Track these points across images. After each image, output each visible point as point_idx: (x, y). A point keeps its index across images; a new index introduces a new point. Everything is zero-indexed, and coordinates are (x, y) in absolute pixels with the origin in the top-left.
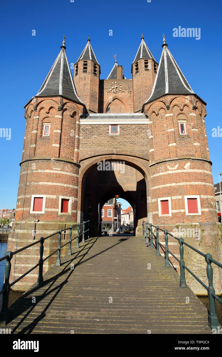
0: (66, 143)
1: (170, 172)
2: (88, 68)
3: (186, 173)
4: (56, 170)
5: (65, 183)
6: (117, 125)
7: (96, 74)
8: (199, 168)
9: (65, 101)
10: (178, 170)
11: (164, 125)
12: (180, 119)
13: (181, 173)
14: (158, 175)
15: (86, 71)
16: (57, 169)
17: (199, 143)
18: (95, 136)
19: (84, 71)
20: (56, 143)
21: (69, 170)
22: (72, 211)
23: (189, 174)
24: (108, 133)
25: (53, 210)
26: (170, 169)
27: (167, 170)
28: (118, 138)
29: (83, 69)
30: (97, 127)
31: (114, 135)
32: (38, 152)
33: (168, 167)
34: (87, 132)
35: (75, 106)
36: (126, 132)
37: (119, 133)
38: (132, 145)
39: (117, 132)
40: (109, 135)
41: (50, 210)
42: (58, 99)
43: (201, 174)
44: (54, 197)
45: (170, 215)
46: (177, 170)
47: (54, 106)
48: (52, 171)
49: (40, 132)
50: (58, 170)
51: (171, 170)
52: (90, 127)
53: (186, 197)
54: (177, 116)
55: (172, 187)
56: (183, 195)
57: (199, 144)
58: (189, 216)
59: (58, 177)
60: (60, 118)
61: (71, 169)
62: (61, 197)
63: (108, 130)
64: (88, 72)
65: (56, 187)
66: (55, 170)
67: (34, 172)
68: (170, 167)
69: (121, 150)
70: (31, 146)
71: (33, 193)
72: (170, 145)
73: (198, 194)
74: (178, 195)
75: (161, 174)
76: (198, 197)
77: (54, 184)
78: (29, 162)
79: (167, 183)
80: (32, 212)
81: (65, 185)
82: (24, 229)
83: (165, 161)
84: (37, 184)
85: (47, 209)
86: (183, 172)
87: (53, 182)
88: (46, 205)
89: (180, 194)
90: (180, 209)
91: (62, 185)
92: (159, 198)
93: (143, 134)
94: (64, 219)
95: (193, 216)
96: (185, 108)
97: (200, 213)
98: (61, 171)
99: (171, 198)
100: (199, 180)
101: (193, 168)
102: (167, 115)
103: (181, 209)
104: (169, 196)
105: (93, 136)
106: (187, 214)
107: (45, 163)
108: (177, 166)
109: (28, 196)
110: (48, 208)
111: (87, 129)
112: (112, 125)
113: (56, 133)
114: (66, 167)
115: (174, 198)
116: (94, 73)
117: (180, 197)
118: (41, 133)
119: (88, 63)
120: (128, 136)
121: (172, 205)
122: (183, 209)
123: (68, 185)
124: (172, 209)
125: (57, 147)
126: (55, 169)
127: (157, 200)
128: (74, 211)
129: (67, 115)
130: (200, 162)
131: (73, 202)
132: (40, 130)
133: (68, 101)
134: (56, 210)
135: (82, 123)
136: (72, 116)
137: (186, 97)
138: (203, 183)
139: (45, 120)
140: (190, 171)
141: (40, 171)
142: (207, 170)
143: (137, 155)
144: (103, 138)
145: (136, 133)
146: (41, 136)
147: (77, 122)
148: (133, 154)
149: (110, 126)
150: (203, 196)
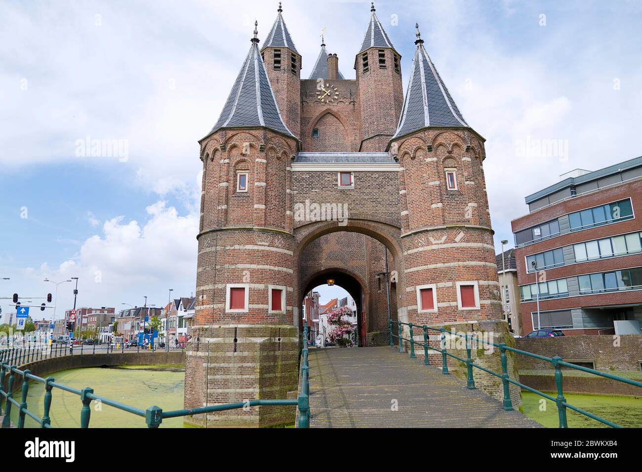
0: (274, 202)
1: (434, 247)
2: (282, 62)
3: (457, 249)
4: (263, 245)
5: (275, 265)
6: (349, 173)
7: (295, 72)
8: (476, 241)
9: (270, 135)
10: (446, 244)
11: (424, 175)
12: (447, 166)
13: (451, 248)
14: (415, 250)
15: (279, 67)
16: (263, 243)
17: (475, 202)
18: (316, 190)
19: (275, 67)
20: (259, 203)
21: (280, 245)
22: (287, 308)
23: (462, 250)
24: (336, 185)
25: (261, 306)
26: (434, 242)
27: (429, 243)
28: (352, 193)
29: (273, 63)
30: (319, 176)
31: (346, 188)
32: (232, 216)
33: (431, 239)
34: (304, 183)
35: (285, 143)
36: (363, 184)
37: (353, 185)
38: (374, 204)
39: (351, 183)
40: (339, 188)
41: (256, 306)
42: (259, 133)
43: (479, 249)
44: (261, 286)
45: (436, 310)
46: (444, 243)
47: (253, 143)
48: (256, 248)
49: (232, 185)
50: (265, 246)
51: (436, 244)
52: (308, 176)
53: (459, 284)
54: (443, 162)
55: (437, 269)
56: (454, 281)
57: (476, 204)
58: (463, 311)
59: (266, 257)
60: (263, 163)
61: (283, 242)
62: (271, 287)
63: (337, 180)
64: (281, 68)
65: (262, 271)
66: (260, 245)
67: (227, 248)
68: (435, 240)
69: (357, 212)
70: (220, 208)
71: (228, 282)
72: (434, 206)
73: (476, 280)
74: (447, 281)
75: (421, 249)
76: (475, 283)
77: (261, 267)
78: (219, 233)
79: (431, 263)
81: (276, 268)
82: (218, 337)
83: (427, 231)
84: (233, 267)
85: (252, 306)
86: (453, 247)
87: (258, 264)
88: (249, 299)
89: (450, 280)
90: (450, 301)
91: (272, 268)
92: (418, 285)
93: (390, 188)
94: (276, 320)
95: (469, 310)
96: (456, 150)
98: (268, 246)
99: (437, 285)
100: (476, 259)
101: (468, 241)
102: (429, 160)
103: (452, 301)
104: (433, 283)
105: (314, 190)
106: (460, 308)
107: (245, 234)
108: (444, 238)
109: (220, 286)
110: (253, 304)
111: (303, 179)
112: (342, 173)
113: (259, 187)
114: (276, 240)
115: (441, 285)
116: (293, 70)
117: (450, 284)
118: (235, 186)
119: (282, 52)
120: (367, 191)
121: (438, 295)
122: (454, 301)
123: (280, 268)
124: (438, 302)
125: (262, 210)
126: (260, 243)
127: (415, 289)
128: (290, 308)
129: (272, 157)
130: (477, 232)
131: (288, 293)
132: (232, 182)
133: (274, 135)
134: (265, 306)
135: (294, 169)
136: (280, 158)
137: (456, 132)
138: (483, 263)
139: (240, 166)
140: (464, 245)
141: (237, 247)
142: (487, 244)
143: (383, 220)
144: (329, 193)
145: (380, 186)
146: (235, 191)
147: (288, 168)
148: (376, 219)
149: (339, 175)
150: (482, 282)
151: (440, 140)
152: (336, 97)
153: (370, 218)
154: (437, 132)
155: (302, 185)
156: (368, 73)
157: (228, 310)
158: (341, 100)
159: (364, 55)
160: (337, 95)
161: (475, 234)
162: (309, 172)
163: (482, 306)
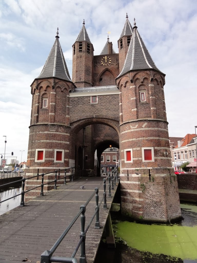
0: (59, 112)
1: (132, 130)
2: (83, 48)
3: (143, 131)
4: (52, 131)
5: (58, 140)
6: (96, 96)
7: (89, 52)
8: (154, 127)
9: (57, 81)
11: (129, 95)
12: (141, 90)
13: (140, 131)
14: (124, 132)
16: (53, 130)
17: (155, 107)
18: (80, 105)
19: (80, 51)
20: (51, 112)
21: (61, 131)
22: (64, 160)
23: (146, 131)
24: (90, 102)
25: (50, 159)
26: (132, 128)
27: (130, 129)
28: (97, 106)
29: (79, 49)
30: (82, 99)
31: (94, 104)
32: (40, 118)
33: (131, 127)
36: (102, 101)
37: (97, 102)
38: (107, 111)
39: (96, 101)
40: (91, 104)
41: (48, 159)
42: (52, 81)
43: (155, 131)
44: (51, 150)
45: (132, 161)
46: (137, 128)
48: (49, 132)
49: (40, 105)
50: (54, 131)
51: (133, 129)
52: (77, 99)
53: (143, 149)
54: (138, 88)
55: (133, 141)
56: (141, 147)
57: (155, 108)
59: (54, 136)
60: (54, 94)
61: (63, 130)
62: (56, 150)
63: (90, 100)
64: (82, 51)
65: (52, 143)
66: (51, 131)
67: (37, 133)
68: (132, 127)
69: (98, 115)
70: (35, 115)
71: (37, 148)
72: (133, 110)
73: (153, 147)
74: (138, 147)
75: (126, 131)
77: (51, 141)
78: (35, 127)
79: (130, 138)
81: (59, 142)
82: (31, 173)
83: (129, 122)
84: (39, 141)
85: (46, 159)
86: (141, 130)
87: (50, 140)
88: (45, 156)
89: (139, 146)
90: (138, 157)
91: (57, 141)
92: (125, 149)
93: (115, 102)
94: (58, 165)
95: (148, 162)
96: (146, 81)
97: (153, 160)
98: (55, 132)
100: (153, 136)
101: (149, 127)
102: (131, 87)
103: (139, 157)
104: (131, 148)
105: (79, 105)
106: (144, 161)
107: (44, 127)
108: (137, 125)
109: (33, 150)
110: (47, 158)
111: (75, 100)
112: (92, 96)
114: (60, 129)
115: (134, 149)
116: (88, 52)
117: (139, 149)
118: (42, 105)
119: (83, 44)
120: (104, 104)
121: (133, 154)
123: (61, 142)
124: (133, 158)
126: (51, 130)
127: (124, 151)
128: (67, 160)
129: (59, 91)
130: (155, 122)
131: (65, 153)
132: (40, 103)
133: (59, 81)
134: (52, 159)
135: (71, 96)
136: (63, 91)
137: (146, 72)
138: (158, 138)
139: (44, 96)
140: (147, 129)
141: (41, 132)
144: (86, 106)
145: (110, 102)
146: (41, 108)
147: (68, 96)
148: (107, 117)
149: (91, 98)
150: (156, 148)
151: (138, 76)
152: (110, 62)
153: (104, 117)
154: (135, 73)
155: (74, 103)
156: (123, 49)
157: (36, 161)
158: (112, 64)
159: (121, 40)
160: (110, 61)
161: (154, 123)
162: (77, 97)
163: (156, 160)
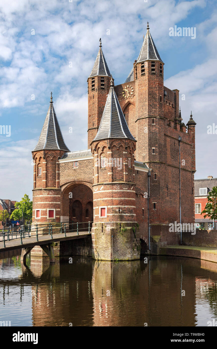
0: (50, 178)
1: (95, 192)
5: (50, 201)
6: (77, 161)
8: (109, 189)
9: (46, 152)
10: (98, 191)
12: (102, 157)
16: (45, 194)
17: (111, 172)
18: (67, 170)
20: (44, 179)
21: (52, 194)
22: (56, 217)
23: (102, 193)
24: (73, 167)
25: (44, 216)
28: (78, 170)
30: (67, 164)
31: (76, 168)
32: (37, 185)
33: (95, 189)
34: (63, 168)
36: (81, 166)
38: (84, 174)
39: (77, 166)
40: (74, 169)
41: (43, 216)
42: (42, 152)
43: (109, 193)
44: (45, 209)
46: (97, 191)
47: (41, 156)
48: (43, 196)
52: (64, 165)
53: (100, 207)
54: (100, 155)
55: (95, 201)
58: (100, 218)
59: (46, 199)
60: (45, 163)
61: (54, 193)
62: (48, 210)
63: (73, 165)
65: (45, 204)
66: (44, 195)
67: (35, 196)
69: (79, 178)
70: (34, 182)
71: (36, 208)
73: (106, 205)
76: (106, 207)
77: (44, 203)
78: (34, 191)
80: (36, 218)
81: (51, 203)
83: (96, 185)
84: (37, 203)
85: (42, 216)
86: (100, 193)
87: (44, 202)
88: (41, 214)
89: (98, 206)
91: (49, 203)
93: (90, 166)
94: (51, 221)
95: (103, 218)
96: (105, 149)
97: (106, 217)
98: (47, 195)
100: (107, 197)
101: (105, 190)
102: (95, 155)
104: (94, 207)
105: (66, 170)
107: (40, 191)
112: (75, 162)
113: (43, 173)
114: (51, 192)
118: (38, 173)
120: (82, 169)
121: (95, 212)
122: (98, 214)
123: (52, 203)
125: (44, 182)
128: (58, 217)
129: (49, 160)
130: (109, 185)
131: (56, 211)
132: (37, 172)
133: (48, 151)
134: (46, 216)
135: (61, 162)
136: (52, 160)
137: (104, 141)
138: (111, 198)
139: (39, 165)
140: (103, 191)
141: (37, 196)
142: (115, 190)
143: (87, 181)
144: (70, 171)
145: (87, 166)
146: (38, 175)
147: (57, 163)
148: (84, 180)
149: (74, 162)
150: (109, 207)
151: (99, 146)
152: (132, 93)
153: (83, 180)
154: (97, 142)
161: (108, 186)
162: (64, 163)
163: (108, 216)
